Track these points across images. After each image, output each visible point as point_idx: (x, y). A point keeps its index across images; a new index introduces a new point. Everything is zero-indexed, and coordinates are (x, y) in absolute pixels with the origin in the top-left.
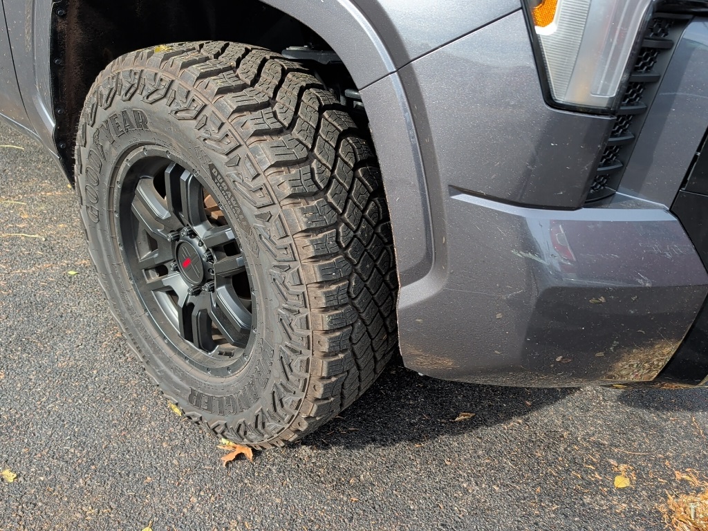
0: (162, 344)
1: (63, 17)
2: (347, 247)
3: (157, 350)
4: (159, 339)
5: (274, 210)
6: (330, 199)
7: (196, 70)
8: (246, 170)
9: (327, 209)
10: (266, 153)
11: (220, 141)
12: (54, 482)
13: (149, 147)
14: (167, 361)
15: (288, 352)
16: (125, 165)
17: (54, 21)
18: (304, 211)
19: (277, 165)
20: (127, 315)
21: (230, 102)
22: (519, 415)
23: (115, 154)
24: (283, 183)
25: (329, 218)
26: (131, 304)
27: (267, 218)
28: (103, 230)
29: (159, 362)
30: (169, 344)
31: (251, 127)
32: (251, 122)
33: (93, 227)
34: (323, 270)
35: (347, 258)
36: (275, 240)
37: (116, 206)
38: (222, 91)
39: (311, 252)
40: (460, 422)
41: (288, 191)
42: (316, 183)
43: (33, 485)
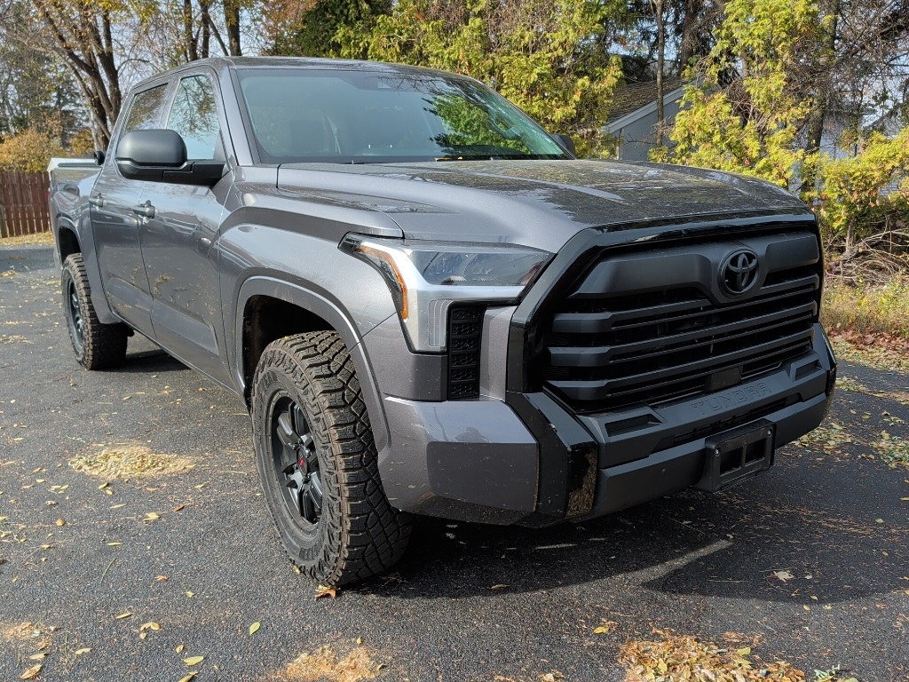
0: (290, 521)
1: (249, 324)
2: (361, 435)
3: (288, 526)
4: (289, 519)
5: (321, 416)
6: (353, 409)
7: (295, 348)
8: (310, 396)
9: (349, 414)
10: (319, 387)
11: (301, 382)
12: (213, 599)
13: (281, 392)
14: (292, 533)
15: (331, 500)
16: (273, 404)
17: (244, 327)
18: (335, 415)
19: (324, 392)
20: (274, 506)
21: (307, 362)
22: (546, 588)
23: (267, 398)
24: (325, 401)
25: (350, 419)
26: (276, 497)
27: (317, 420)
28: (263, 448)
29: (288, 534)
30: (294, 522)
31: (314, 374)
32: (315, 372)
33: (258, 447)
34: (343, 447)
35: (360, 442)
36: (321, 431)
37: (269, 431)
38: (304, 358)
39: (337, 437)
40: (495, 590)
41: (327, 405)
42: (345, 401)
43: (201, 599)
